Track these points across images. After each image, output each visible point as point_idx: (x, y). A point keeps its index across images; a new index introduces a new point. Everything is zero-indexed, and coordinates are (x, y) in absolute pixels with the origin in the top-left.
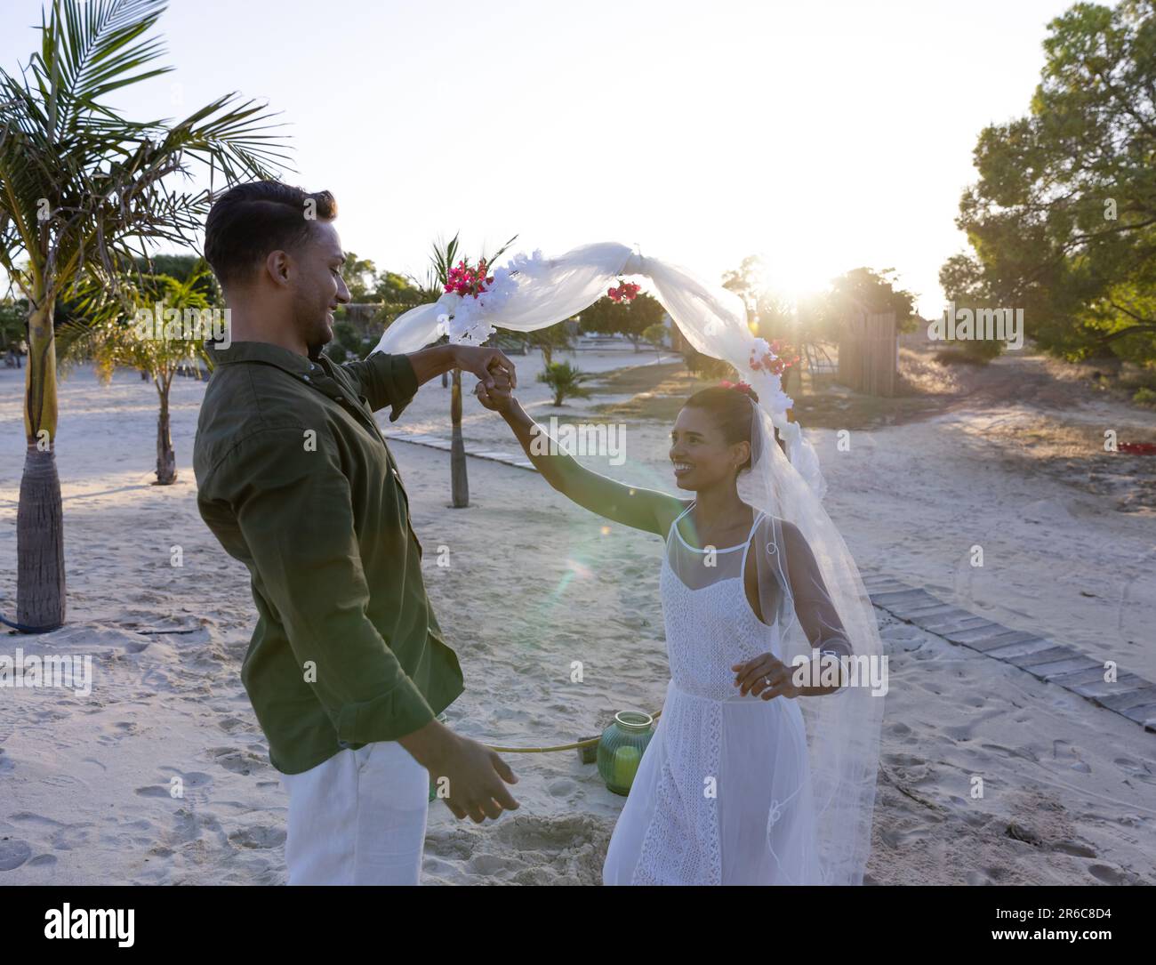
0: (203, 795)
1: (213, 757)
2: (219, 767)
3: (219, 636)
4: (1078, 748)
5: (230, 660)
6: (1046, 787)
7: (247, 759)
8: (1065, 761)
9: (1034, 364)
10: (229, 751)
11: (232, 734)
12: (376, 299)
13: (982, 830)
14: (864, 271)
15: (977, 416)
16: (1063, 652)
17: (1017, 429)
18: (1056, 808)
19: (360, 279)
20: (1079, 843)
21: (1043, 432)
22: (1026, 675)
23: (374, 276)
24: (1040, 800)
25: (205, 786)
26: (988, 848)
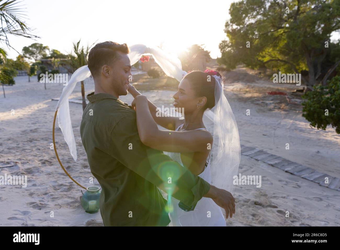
0: (29, 218)
1: (29, 205)
2: (32, 208)
3: (22, 167)
4: (269, 178)
5: (27, 174)
6: (262, 190)
7: (40, 205)
8: (266, 182)
9: (243, 71)
10: (34, 203)
11: (33, 197)
12: (51, 57)
13: (248, 204)
14: (196, 45)
15: (229, 86)
16: (261, 152)
17: (240, 89)
18: (265, 195)
19: (45, 52)
20: (273, 204)
21: (248, 90)
22: (253, 159)
23: (49, 50)
24: (261, 194)
25: (29, 215)
26: (251, 209)
